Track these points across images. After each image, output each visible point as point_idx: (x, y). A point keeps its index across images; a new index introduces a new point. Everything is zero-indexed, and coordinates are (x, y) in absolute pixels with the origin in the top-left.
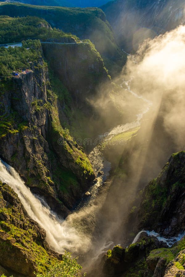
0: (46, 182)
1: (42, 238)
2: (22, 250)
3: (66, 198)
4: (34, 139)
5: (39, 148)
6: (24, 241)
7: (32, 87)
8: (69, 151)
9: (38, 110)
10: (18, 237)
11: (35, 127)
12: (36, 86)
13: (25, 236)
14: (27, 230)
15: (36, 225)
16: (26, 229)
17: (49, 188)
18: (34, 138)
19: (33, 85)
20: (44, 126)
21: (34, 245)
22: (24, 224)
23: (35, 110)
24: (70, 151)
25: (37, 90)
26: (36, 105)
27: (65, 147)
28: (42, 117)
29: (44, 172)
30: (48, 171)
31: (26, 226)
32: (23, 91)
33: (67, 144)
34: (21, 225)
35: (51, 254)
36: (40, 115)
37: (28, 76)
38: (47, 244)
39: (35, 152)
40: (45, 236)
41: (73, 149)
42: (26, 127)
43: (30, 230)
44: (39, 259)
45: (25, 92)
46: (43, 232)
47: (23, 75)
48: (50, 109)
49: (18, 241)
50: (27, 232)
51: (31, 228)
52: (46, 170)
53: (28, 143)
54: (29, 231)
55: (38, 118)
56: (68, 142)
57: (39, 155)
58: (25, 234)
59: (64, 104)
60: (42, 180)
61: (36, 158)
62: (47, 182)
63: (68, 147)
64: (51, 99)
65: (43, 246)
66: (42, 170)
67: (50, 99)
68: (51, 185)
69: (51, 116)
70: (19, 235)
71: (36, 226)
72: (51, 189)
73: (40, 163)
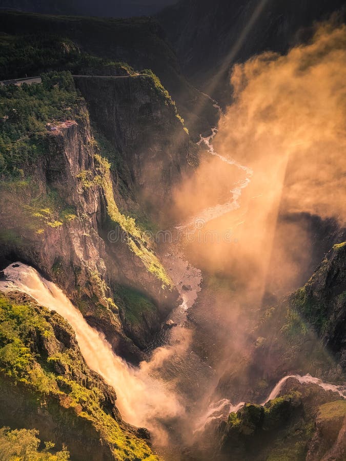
0: (106, 308)
1: (112, 402)
2: (95, 423)
3: (136, 331)
4: (85, 236)
5: (94, 252)
6: (90, 408)
7: (76, 148)
8: (137, 254)
9: (88, 188)
10: (85, 402)
11: (85, 215)
12: (82, 149)
13: (91, 400)
14: (91, 389)
15: (100, 380)
16: (90, 387)
17: (112, 316)
18: (85, 234)
19: (78, 147)
20: (95, 214)
21: (102, 415)
22: (87, 379)
23: (83, 188)
24: (139, 254)
25: (83, 154)
26: (83, 180)
27: (131, 248)
28: (92, 199)
29: (103, 291)
30: (108, 289)
31: (91, 383)
32: (66, 157)
33: (132, 243)
34: (83, 381)
35: (124, 428)
36: (90, 196)
37: (70, 131)
38: (117, 411)
39: (87, 257)
40: (115, 398)
41: (142, 251)
42: (73, 216)
43: (96, 389)
44: (113, 439)
45: (68, 158)
46: (113, 392)
47: (63, 130)
48: (103, 185)
49: (84, 409)
51: (97, 386)
52: (105, 287)
53: (76, 243)
54: (94, 392)
55: (87, 200)
56: (133, 238)
57: (93, 263)
58: (91, 397)
59: (118, 177)
60: (100, 305)
61: (90, 268)
62: (108, 306)
63: (135, 247)
64: (100, 169)
65: (113, 416)
66: (100, 287)
67: (99, 170)
68: (114, 311)
69: (104, 196)
70: (85, 399)
71: (101, 382)
72: (115, 320)
73: (96, 276)
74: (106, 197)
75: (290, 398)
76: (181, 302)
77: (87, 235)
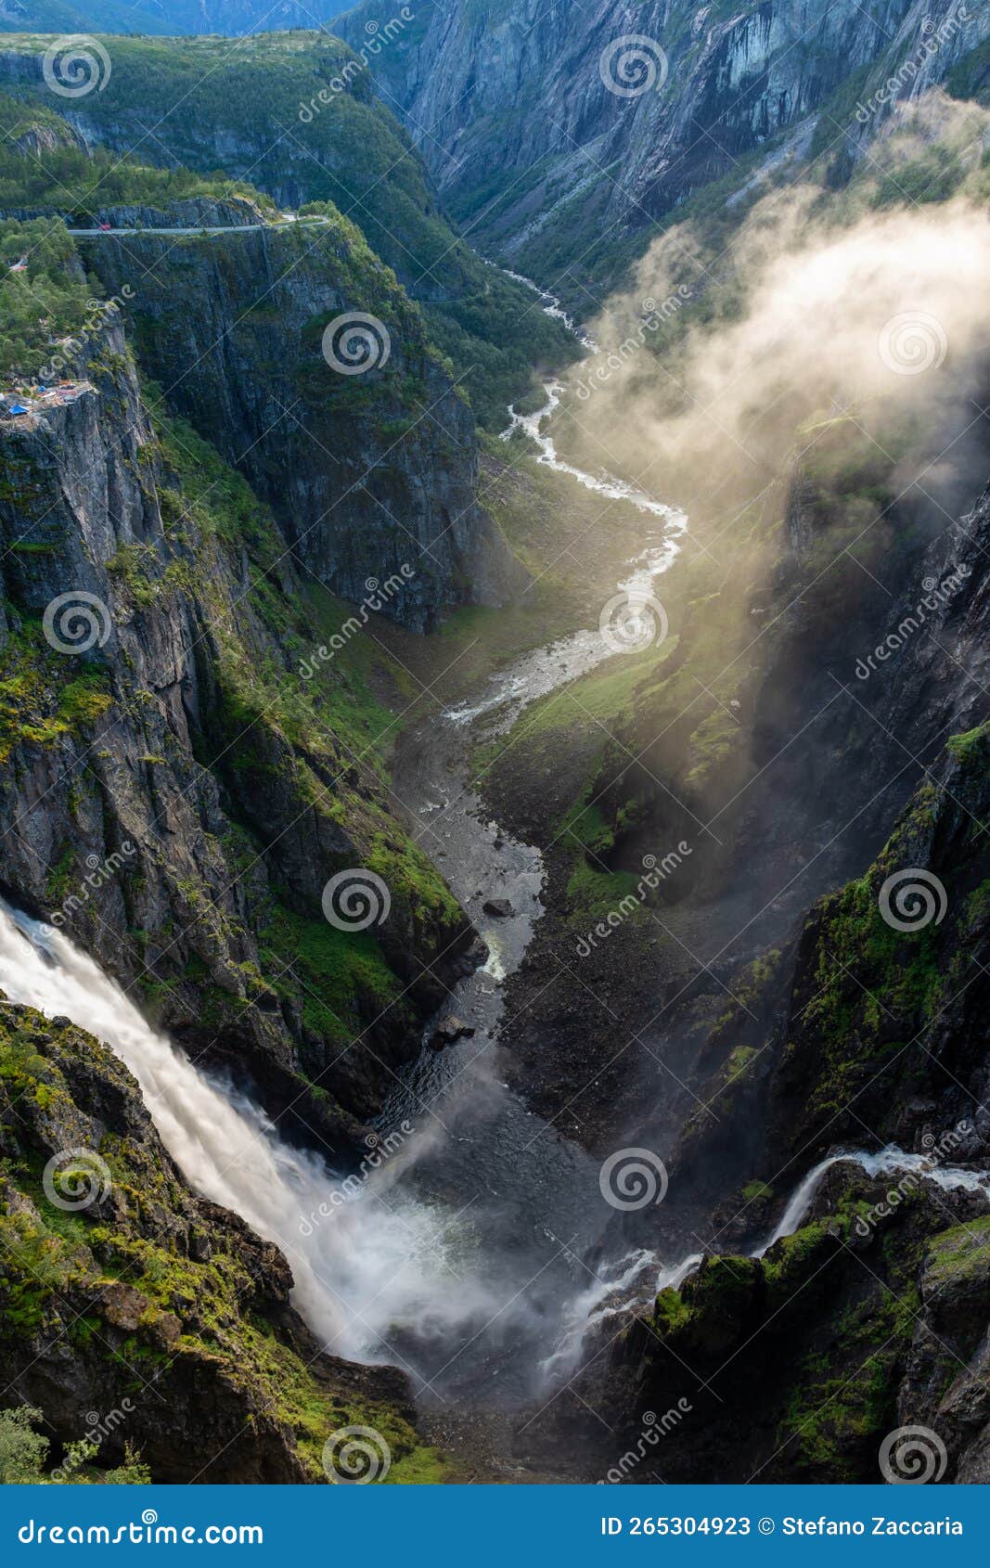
0: (236, 994)
1: (280, 1295)
2: (226, 1367)
4: (148, 763)
5: (179, 812)
6: (209, 1321)
7: (99, 474)
8: (328, 811)
9: (146, 602)
10: (189, 1304)
11: (144, 692)
12: (119, 471)
13: (209, 1297)
14: (206, 1262)
15: (235, 1228)
16: (204, 1256)
17: (259, 1021)
18: (148, 756)
19: (102, 467)
20: (177, 689)
21: (250, 1338)
22: (192, 1229)
23: (131, 604)
24: (333, 810)
25: (124, 490)
26: (130, 576)
27: (306, 793)
28: (165, 639)
29: (222, 942)
30: (239, 935)
31: (204, 1240)
32: (67, 502)
33: (308, 773)
34: (180, 1239)
35: (325, 1375)
36: (156, 629)
37: (73, 417)
38: (299, 1321)
39: (162, 830)
40: (288, 1282)
41: (341, 799)
42: (104, 701)
43: (221, 1259)
44: (290, 1411)
45: (74, 505)
46: (278, 1265)
47: (51, 412)
48: (197, 590)
49: (189, 1326)
50: (214, 1270)
51: (224, 1251)
52: (227, 926)
53: (122, 792)
54: (218, 1267)
55: (144, 640)
56: (311, 760)
57: (183, 851)
58: (208, 1284)
59: (246, 561)
60: (215, 985)
61: (172, 868)
62: (242, 991)
63: (319, 791)
64: (185, 535)
65: (284, 1338)
66: (210, 929)
67: (180, 541)
68: (266, 1002)
69: (205, 627)
70: (188, 1294)
71: (237, 1236)
72: (269, 1029)
73: (196, 894)
74: (211, 629)
75: (841, 1226)
76: (482, 957)
77: (153, 759)
